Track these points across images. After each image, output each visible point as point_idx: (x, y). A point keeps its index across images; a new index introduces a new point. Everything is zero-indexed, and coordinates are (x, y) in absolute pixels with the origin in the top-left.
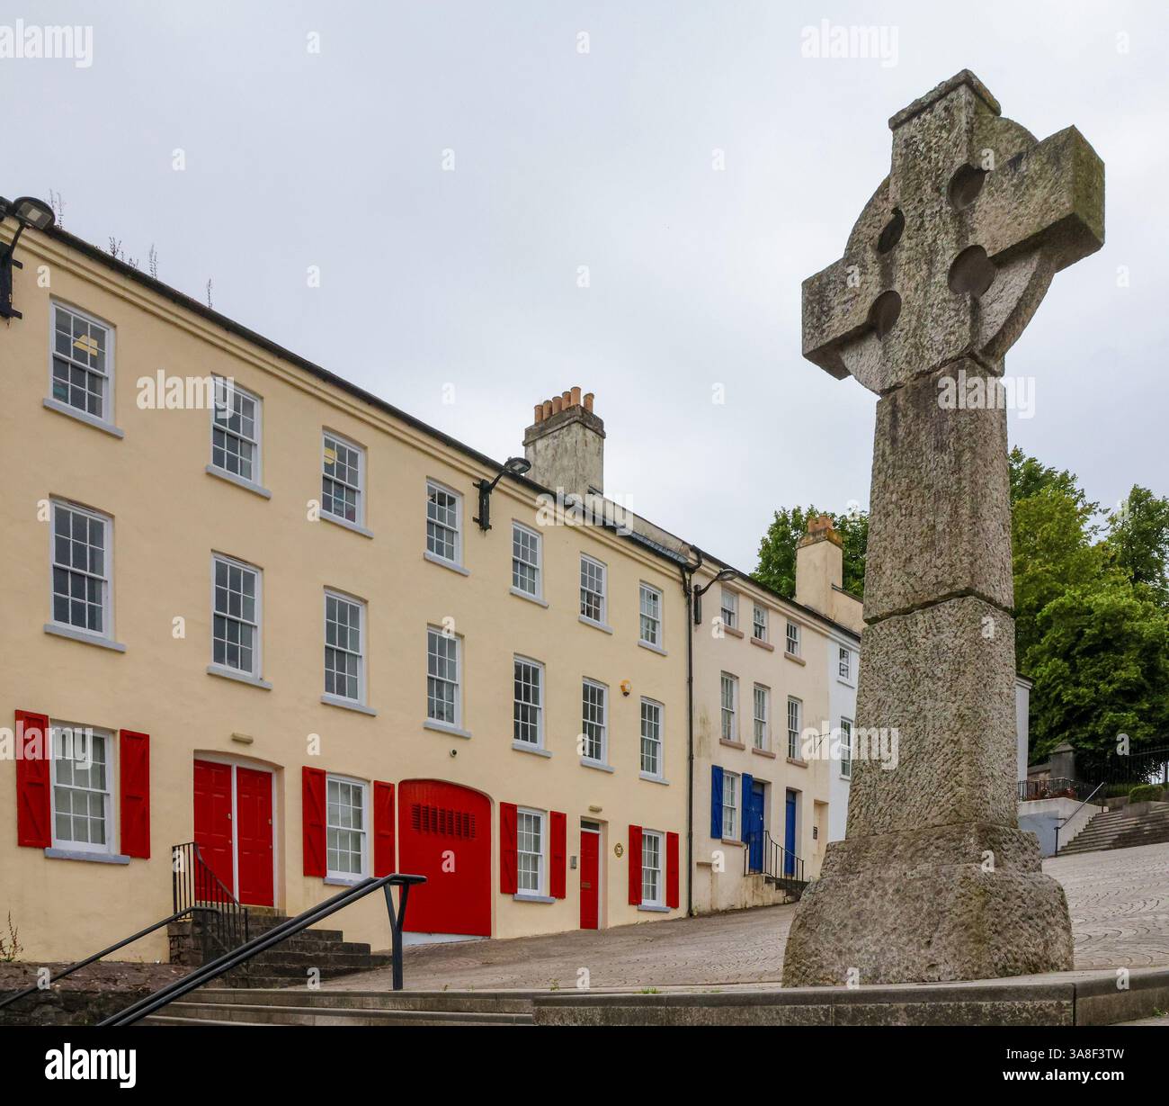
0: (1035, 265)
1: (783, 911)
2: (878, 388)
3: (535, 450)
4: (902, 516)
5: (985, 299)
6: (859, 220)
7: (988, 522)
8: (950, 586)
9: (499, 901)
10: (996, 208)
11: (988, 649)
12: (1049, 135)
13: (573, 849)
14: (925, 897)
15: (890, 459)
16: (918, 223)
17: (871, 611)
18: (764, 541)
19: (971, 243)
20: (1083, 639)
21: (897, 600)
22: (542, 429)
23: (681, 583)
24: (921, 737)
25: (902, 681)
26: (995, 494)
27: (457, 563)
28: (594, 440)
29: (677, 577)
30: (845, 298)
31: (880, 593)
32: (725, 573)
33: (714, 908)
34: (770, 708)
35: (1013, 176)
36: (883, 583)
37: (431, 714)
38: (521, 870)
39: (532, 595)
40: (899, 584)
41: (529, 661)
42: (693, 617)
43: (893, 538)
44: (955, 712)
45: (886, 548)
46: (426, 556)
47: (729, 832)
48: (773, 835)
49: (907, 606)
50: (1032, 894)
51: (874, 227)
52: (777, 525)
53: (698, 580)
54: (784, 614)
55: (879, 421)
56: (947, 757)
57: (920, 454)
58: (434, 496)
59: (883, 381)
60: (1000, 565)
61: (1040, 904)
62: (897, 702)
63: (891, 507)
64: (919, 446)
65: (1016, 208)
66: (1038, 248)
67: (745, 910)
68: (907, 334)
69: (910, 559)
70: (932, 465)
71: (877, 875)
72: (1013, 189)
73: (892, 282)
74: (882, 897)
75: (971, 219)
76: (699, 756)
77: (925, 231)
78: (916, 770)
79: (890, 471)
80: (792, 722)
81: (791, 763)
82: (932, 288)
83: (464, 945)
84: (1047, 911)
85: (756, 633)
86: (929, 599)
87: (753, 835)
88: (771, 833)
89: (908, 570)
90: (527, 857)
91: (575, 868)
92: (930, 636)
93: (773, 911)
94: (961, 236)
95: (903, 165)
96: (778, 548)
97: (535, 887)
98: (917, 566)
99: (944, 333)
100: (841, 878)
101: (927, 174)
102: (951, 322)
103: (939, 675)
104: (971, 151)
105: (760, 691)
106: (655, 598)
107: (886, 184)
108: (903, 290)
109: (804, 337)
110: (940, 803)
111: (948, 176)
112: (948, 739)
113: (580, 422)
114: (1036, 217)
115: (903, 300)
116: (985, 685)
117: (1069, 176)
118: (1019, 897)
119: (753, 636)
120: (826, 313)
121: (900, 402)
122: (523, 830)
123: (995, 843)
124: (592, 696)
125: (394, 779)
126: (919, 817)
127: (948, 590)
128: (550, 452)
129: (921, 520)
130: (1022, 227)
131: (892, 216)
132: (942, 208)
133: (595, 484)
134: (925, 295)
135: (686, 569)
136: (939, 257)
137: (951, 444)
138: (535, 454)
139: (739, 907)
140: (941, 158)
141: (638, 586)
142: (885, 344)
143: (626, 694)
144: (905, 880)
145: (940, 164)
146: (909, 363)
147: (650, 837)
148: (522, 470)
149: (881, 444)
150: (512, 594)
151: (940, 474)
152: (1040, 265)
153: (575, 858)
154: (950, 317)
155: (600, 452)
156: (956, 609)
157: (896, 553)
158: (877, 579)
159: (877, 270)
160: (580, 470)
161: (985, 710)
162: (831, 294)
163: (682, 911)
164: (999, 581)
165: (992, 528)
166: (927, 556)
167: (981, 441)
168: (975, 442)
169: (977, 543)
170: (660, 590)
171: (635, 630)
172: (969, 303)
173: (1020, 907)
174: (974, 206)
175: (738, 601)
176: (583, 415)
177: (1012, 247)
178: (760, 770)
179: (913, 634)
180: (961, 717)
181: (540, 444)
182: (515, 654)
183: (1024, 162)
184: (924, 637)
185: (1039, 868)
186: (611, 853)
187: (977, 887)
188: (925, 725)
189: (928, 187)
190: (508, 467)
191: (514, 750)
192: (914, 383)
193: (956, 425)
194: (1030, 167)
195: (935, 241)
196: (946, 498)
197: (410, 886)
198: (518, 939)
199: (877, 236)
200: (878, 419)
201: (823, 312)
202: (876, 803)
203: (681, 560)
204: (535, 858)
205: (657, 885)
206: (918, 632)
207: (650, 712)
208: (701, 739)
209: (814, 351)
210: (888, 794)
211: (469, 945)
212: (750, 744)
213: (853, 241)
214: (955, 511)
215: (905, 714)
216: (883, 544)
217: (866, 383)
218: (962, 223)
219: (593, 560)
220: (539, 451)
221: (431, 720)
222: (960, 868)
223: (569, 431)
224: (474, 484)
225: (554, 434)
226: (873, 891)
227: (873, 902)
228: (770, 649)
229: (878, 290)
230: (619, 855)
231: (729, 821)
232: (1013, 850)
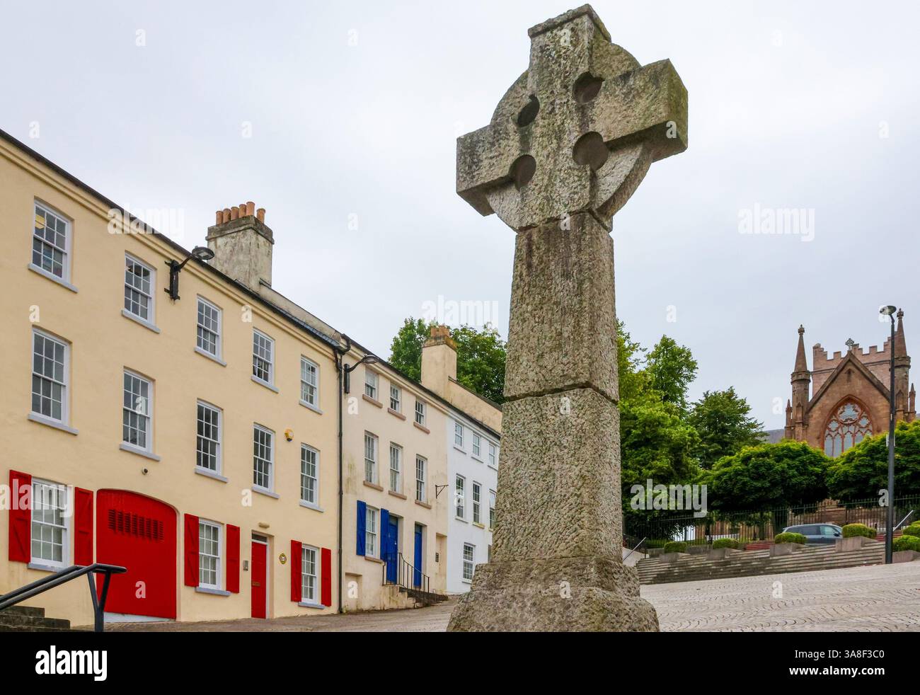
0: (638, 153)
1: (414, 614)
2: (517, 225)
3: (216, 245)
4: (536, 322)
5: (601, 172)
6: (503, 99)
7: (602, 336)
8: (573, 379)
9: (183, 592)
10: (611, 108)
11: (602, 429)
12: (651, 63)
13: (246, 555)
14: (557, 610)
15: (527, 279)
16: (550, 109)
17: (511, 391)
18: (395, 339)
19: (591, 130)
20: (630, 436)
21: (532, 385)
22: (222, 230)
23: (334, 361)
24: (551, 490)
25: (536, 446)
26: (606, 316)
27: (150, 321)
28: (265, 245)
29: (331, 356)
30: (491, 155)
31: (518, 379)
32: (368, 358)
33: (359, 608)
34: (402, 461)
35: (623, 86)
36: (520, 371)
37: (126, 439)
38: (202, 568)
39: (213, 355)
40: (533, 373)
41: (210, 406)
42: (343, 388)
43: (528, 338)
44: (577, 473)
45: (522, 345)
46: (124, 314)
47: (370, 551)
48: (405, 556)
49: (540, 390)
50: (635, 613)
51: (515, 106)
52: (406, 329)
53: (346, 360)
54: (415, 395)
55: (518, 250)
56: (572, 507)
57: (550, 279)
58: (131, 267)
59: (521, 220)
60: (609, 368)
61: (640, 621)
62: (531, 462)
63: (527, 315)
64: (549, 273)
65: (625, 110)
66: (641, 141)
67: (383, 611)
68: (540, 188)
69: (542, 356)
70: (559, 288)
71: (517, 591)
72: (623, 96)
73: (529, 149)
74: (522, 608)
75: (591, 112)
76: (347, 492)
77: (556, 115)
78: (547, 514)
79: (526, 288)
80: (419, 473)
81: (419, 504)
82: (561, 158)
83: (154, 625)
84: (645, 626)
85: (392, 405)
86: (557, 387)
87: (390, 554)
88: (403, 555)
89: (541, 364)
90: (206, 558)
91: (247, 570)
92: (558, 414)
93: (406, 613)
94: (583, 124)
95: (539, 64)
96: (406, 345)
97: (214, 582)
98: (548, 361)
99: (569, 192)
100: (488, 592)
101: (557, 74)
102: (575, 185)
103: (565, 445)
104: (591, 63)
105: (395, 449)
106: (313, 370)
107: (524, 77)
108: (537, 155)
109: (458, 179)
110: (567, 541)
111: (574, 78)
112: (572, 493)
113: (253, 229)
114: (640, 119)
115: (537, 163)
116: (600, 456)
117: (665, 94)
118: (627, 614)
119: (389, 406)
120: (477, 164)
121: (535, 238)
122: (204, 537)
123: (608, 573)
124: (262, 439)
125: (93, 487)
126: (550, 549)
127: (572, 382)
128: (229, 248)
129: (550, 327)
130: (630, 125)
131: (528, 101)
132: (568, 100)
133: (266, 278)
134: (555, 161)
135: (338, 351)
136: (566, 136)
137: (574, 274)
138: (216, 247)
139: (379, 609)
140: (568, 64)
141: (300, 359)
142: (522, 194)
143: (289, 440)
144: (540, 597)
145: (568, 69)
146: (542, 210)
147: (308, 551)
148: (206, 258)
149: (519, 268)
150: (196, 352)
151: (565, 295)
152: (642, 154)
153: (246, 562)
154: (574, 181)
155: (269, 254)
156: (578, 397)
157: (530, 349)
158: (516, 368)
159: (517, 138)
160: (253, 266)
161: (600, 474)
162: (481, 150)
163: (333, 609)
164: (609, 380)
165: (604, 340)
166: (555, 355)
167: (597, 276)
168: (592, 275)
169: (594, 349)
170: (317, 364)
171: (297, 393)
172: (589, 172)
173: (627, 621)
174: (593, 103)
175: (378, 380)
176: (256, 224)
177: (622, 137)
178: (395, 507)
179: (544, 412)
180: (583, 477)
181: (220, 241)
182: (198, 399)
183: (632, 79)
184: (553, 415)
185: (638, 594)
186: (277, 561)
187: (598, 605)
188: (554, 481)
189: (558, 83)
190: (195, 253)
191: (196, 473)
192: (547, 225)
193: (579, 261)
194: (637, 82)
195: (563, 124)
196: (570, 314)
197: (112, 575)
198: (199, 622)
199: (517, 113)
200: (517, 248)
201: (474, 163)
202: (515, 537)
203: (334, 343)
204: (214, 560)
205: (314, 587)
206: (548, 411)
207: (308, 456)
208: (348, 480)
209: (464, 191)
210: (525, 531)
211: (157, 625)
212: (387, 487)
213: (497, 114)
214: (578, 323)
215: (538, 471)
216: (521, 342)
217: (507, 221)
218: (584, 115)
219: (264, 335)
220: (220, 246)
221: (125, 443)
222: (585, 590)
223: (245, 235)
224: (166, 263)
225: (232, 235)
226: (514, 604)
227: (515, 612)
228: (402, 418)
229: (518, 152)
230: (283, 563)
231: (370, 543)
232: (621, 579)
